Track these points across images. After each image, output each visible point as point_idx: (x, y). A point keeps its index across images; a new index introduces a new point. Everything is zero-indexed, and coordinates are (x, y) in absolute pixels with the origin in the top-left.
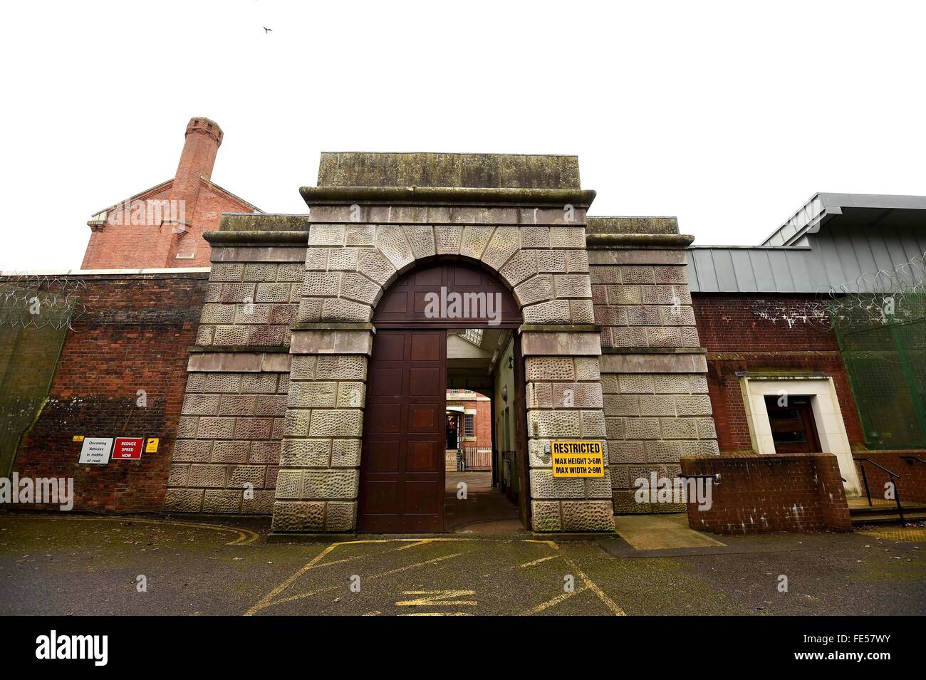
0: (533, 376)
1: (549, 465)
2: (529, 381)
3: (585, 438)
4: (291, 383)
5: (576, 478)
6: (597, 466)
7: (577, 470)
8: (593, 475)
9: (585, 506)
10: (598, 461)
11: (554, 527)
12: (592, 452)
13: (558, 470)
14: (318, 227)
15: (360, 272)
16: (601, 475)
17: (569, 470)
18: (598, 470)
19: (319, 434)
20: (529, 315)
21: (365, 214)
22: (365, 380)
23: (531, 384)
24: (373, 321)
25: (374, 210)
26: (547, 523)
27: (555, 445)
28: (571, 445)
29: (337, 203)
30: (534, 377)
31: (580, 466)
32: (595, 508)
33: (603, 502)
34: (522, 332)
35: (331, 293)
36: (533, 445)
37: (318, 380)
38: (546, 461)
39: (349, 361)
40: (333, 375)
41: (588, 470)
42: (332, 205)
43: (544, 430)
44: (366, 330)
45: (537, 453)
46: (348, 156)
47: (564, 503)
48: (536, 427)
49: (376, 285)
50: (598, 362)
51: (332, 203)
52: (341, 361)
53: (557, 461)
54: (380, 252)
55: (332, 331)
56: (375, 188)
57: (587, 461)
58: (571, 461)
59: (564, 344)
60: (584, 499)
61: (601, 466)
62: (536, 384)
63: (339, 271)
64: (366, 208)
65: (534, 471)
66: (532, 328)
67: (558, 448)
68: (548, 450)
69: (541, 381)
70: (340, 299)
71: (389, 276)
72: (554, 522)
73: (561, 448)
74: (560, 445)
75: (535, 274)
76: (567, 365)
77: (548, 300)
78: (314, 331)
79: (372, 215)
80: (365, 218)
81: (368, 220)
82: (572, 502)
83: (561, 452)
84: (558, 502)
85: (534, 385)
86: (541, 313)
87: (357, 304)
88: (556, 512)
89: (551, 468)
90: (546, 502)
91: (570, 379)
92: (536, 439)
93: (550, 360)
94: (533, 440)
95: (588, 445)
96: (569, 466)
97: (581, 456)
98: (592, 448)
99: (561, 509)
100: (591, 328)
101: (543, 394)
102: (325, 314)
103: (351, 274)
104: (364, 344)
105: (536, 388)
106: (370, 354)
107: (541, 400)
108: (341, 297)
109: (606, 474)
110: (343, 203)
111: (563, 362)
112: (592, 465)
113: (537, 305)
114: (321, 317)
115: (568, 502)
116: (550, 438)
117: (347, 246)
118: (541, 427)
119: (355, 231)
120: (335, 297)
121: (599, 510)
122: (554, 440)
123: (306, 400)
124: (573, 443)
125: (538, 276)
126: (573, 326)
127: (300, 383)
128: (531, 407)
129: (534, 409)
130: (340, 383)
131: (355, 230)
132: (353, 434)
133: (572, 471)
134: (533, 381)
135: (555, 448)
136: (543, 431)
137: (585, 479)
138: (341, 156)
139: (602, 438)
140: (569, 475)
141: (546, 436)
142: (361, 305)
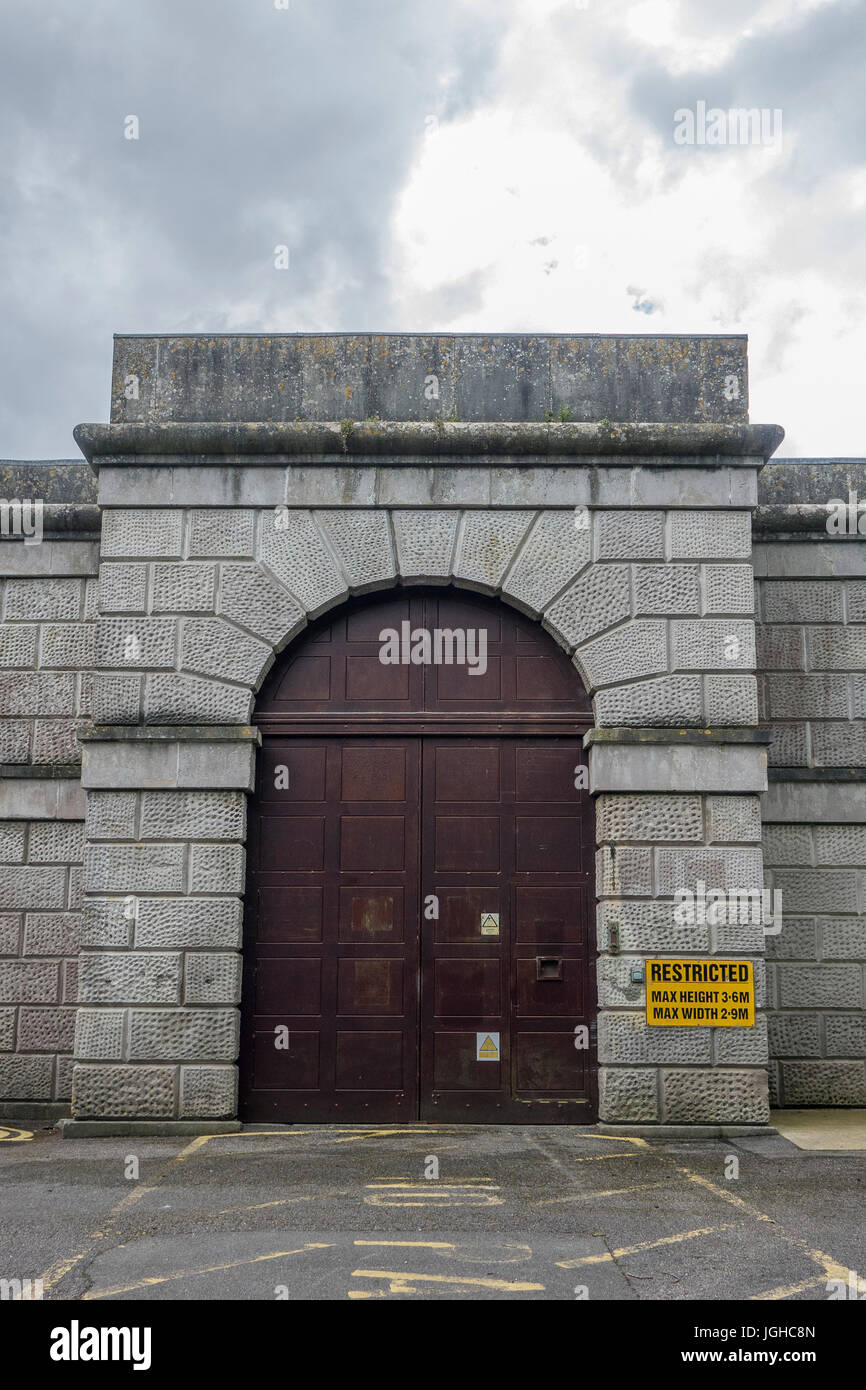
0: (612, 832)
1: (640, 1002)
2: (605, 843)
3: (718, 954)
4: (89, 845)
5: (691, 1028)
6: (739, 1005)
7: (699, 1014)
8: (730, 1022)
9: (710, 1078)
10: (745, 997)
11: (643, 1114)
12: (731, 979)
13: (658, 1013)
14: (121, 517)
15: (223, 617)
16: (751, 1021)
17: (680, 1013)
18: (743, 1013)
19: (156, 943)
20: (607, 708)
21: (230, 484)
22: (245, 839)
23: (606, 849)
24: (255, 720)
25: (251, 477)
26: (630, 1107)
27: (653, 966)
28: (687, 966)
29: (162, 460)
30: (614, 835)
31: (704, 1005)
32: (730, 1083)
33: (750, 1072)
34: (592, 743)
35: (162, 662)
36: (605, 966)
37: (144, 840)
38: (631, 995)
39: (210, 802)
40: (178, 830)
41: (720, 1014)
42: (151, 466)
43: (631, 937)
44: (245, 741)
45: (613, 981)
46: (180, 345)
47: (665, 1072)
48: (614, 933)
49: (262, 645)
50: (758, 805)
51: (151, 460)
52: (193, 803)
53: (656, 996)
54: (269, 571)
55: (167, 743)
56: (253, 425)
57: (721, 997)
58: (686, 997)
59: (686, 767)
60: (709, 1066)
61: (750, 1006)
62: (617, 848)
63: (175, 613)
64: (231, 472)
65: (606, 1013)
66: (615, 733)
67: (659, 972)
68: (638, 976)
69: (630, 843)
70: (182, 675)
71: (290, 625)
72: (645, 1105)
73: (665, 972)
74: (665, 966)
75: (628, 619)
76: (688, 811)
77: (654, 676)
78: (132, 742)
79: (246, 487)
80: (230, 495)
81: (236, 497)
82: (685, 1071)
83: (665, 979)
84: (654, 1070)
85: (613, 853)
86: (637, 704)
87: (220, 685)
88: (649, 1088)
89: (644, 1009)
90: (630, 1070)
91: (692, 839)
92: (614, 955)
93: (651, 800)
94: (607, 957)
95: (723, 967)
96: (679, 1005)
97: (708, 987)
98: (731, 973)
99: (658, 1084)
100: (748, 737)
101: (632, 868)
102: (150, 706)
103: (205, 621)
104: (238, 768)
105: (618, 858)
106: (253, 789)
107: (626, 881)
108: (183, 670)
109: (758, 1021)
110: (176, 460)
111: (680, 805)
112: (730, 1005)
113: (629, 686)
114: (141, 714)
115: (675, 1071)
116: (643, 953)
117: (191, 559)
118: (625, 933)
119: (208, 524)
120: (171, 670)
121: (740, 1085)
122: (653, 957)
123: (123, 879)
124: (692, 963)
125: (633, 622)
126: (708, 732)
127: (108, 846)
128: (606, 893)
129: (611, 898)
130: (193, 845)
131: (206, 521)
132: (225, 944)
133: (687, 1014)
134: (613, 844)
135: (654, 972)
136: (628, 939)
137: (714, 1029)
138: (163, 347)
139: (758, 954)
140: (681, 1021)
141: (634, 949)
142: (231, 687)
